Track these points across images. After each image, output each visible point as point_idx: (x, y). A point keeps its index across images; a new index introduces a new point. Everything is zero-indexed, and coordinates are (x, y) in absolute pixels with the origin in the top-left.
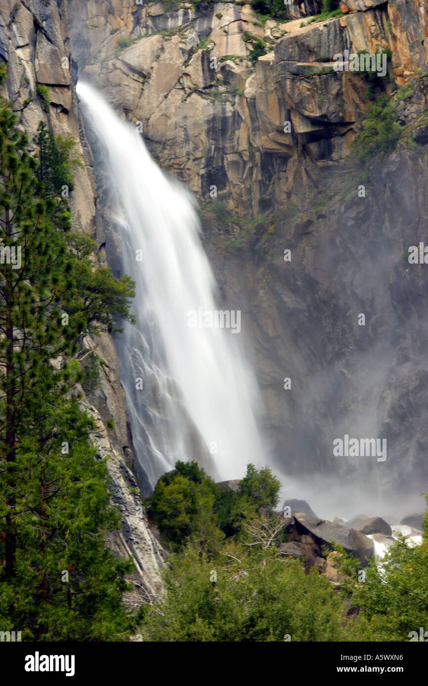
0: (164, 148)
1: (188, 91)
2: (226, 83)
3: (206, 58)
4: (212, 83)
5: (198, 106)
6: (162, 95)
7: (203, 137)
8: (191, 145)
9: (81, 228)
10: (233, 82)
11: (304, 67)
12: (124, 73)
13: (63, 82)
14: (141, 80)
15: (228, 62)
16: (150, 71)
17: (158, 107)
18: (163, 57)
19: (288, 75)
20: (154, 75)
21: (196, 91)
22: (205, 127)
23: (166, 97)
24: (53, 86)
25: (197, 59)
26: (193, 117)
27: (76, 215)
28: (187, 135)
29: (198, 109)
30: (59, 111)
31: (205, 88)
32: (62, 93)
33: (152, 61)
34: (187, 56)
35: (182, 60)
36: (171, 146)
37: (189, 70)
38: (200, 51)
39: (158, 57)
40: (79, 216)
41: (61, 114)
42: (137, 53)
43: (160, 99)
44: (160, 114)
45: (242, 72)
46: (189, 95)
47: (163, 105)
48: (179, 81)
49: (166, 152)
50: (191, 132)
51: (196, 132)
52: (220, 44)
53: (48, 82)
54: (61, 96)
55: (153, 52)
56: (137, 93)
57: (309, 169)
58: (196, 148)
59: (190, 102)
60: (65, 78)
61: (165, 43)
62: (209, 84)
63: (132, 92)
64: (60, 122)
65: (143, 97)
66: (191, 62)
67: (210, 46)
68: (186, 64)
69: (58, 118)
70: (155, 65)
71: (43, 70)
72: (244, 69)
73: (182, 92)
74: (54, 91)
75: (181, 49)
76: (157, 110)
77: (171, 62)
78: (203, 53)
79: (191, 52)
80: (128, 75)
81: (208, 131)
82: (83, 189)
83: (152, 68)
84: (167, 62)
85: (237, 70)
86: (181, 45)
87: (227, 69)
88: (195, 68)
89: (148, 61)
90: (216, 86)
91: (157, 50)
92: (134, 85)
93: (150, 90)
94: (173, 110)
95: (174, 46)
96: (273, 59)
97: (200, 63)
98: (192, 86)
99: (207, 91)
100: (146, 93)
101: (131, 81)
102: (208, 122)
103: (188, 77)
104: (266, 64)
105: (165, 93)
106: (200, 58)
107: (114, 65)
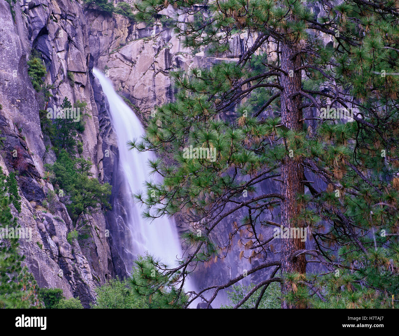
0: (142, 103)
1: (156, 71)
2: (178, 66)
3: (167, 53)
4: (170, 67)
5: (161, 80)
6: (142, 73)
7: (164, 96)
8: (157, 101)
9: (89, 151)
10: (182, 66)
11: (220, 61)
12: (121, 60)
13: (82, 70)
14: (131, 64)
15: (179, 56)
16: (136, 60)
17: (139, 80)
18: (143, 52)
19: (211, 64)
20: (138, 62)
21: (161, 71)
22: (165, 91)
23: (144, 74)
24: (77, 72)
25: (162, 53)
26: (159, 86)
27: (86, 144)
28: (155, 95)
29: (161, 81)
30: (79, 86)
31: (166, 69)
32: (82, 76)
33: (137, 55)
34: (157, 52)
35: (154, 54)
36: (146, 102)
37: (158, 59)
38: (164, 49)
39: (141, 52)
40: (88, 145)
41: (80, 88)
42: (129, 49)
43: (141, 75)
44: (141, 83)
45: (187, 61)
46: (157, 73)
47: (142, 79)
48: (152, 65)
49: (143, 104)
50: (157, 94)
51: (160, 94)
52: (176, 46)
53: (74, 70)
54: (81, 78)
55: (138, 49)
56: (128, 72)
57: (221, 116)
58: (160, 103)
59: (158, 77)
60: (83, 68)
61: (144, 44)
62: (168, 67)
63: (125, 71)
64: (80, 92)
65: (131, 74)
66: (159, 55)
67: (169, 46)
68: (156, 56)
69: (79, 90)
70: (139, 56)
71: (72, 63)
72: (188, 60)
73: (153, 72)
74: (77, 75)
75: (154, 48)
76: (139, 81)
77: (148, 55)
78: (166, 50)
79: (159, 49)
80: (123, 62)
81: (167, 93)
82: (90, 130)
83: (137, 58)
84: (146, 55)
85: (184, 60)
86: (154, 46)
87: (179, 59)
88: (161, 59)
89: (135, 54)
90: (172, 69)
91: (140, 49)
92: (127, 67)
93: (135, 70)
94: (147, 82)
95: (149, 46)
96: (203, 55)
97: (164, 56)
98: (159, 69)
99: (167, 71)
100: (133, 72)
101: (125, 65)
102: (167, 88)
103: (157, 63)
104: (199, 58)
105: (144, 72)
106: (164, 53)
107: (116, 56)
